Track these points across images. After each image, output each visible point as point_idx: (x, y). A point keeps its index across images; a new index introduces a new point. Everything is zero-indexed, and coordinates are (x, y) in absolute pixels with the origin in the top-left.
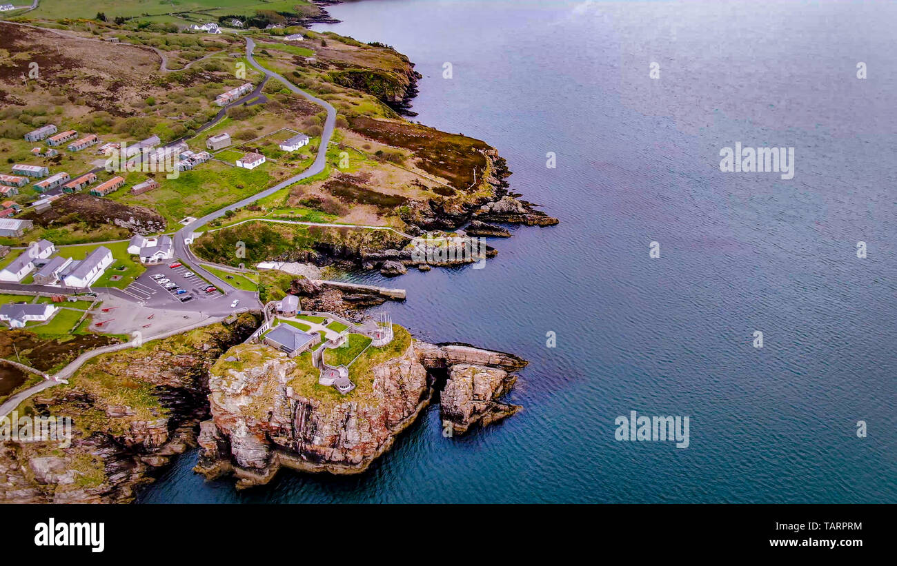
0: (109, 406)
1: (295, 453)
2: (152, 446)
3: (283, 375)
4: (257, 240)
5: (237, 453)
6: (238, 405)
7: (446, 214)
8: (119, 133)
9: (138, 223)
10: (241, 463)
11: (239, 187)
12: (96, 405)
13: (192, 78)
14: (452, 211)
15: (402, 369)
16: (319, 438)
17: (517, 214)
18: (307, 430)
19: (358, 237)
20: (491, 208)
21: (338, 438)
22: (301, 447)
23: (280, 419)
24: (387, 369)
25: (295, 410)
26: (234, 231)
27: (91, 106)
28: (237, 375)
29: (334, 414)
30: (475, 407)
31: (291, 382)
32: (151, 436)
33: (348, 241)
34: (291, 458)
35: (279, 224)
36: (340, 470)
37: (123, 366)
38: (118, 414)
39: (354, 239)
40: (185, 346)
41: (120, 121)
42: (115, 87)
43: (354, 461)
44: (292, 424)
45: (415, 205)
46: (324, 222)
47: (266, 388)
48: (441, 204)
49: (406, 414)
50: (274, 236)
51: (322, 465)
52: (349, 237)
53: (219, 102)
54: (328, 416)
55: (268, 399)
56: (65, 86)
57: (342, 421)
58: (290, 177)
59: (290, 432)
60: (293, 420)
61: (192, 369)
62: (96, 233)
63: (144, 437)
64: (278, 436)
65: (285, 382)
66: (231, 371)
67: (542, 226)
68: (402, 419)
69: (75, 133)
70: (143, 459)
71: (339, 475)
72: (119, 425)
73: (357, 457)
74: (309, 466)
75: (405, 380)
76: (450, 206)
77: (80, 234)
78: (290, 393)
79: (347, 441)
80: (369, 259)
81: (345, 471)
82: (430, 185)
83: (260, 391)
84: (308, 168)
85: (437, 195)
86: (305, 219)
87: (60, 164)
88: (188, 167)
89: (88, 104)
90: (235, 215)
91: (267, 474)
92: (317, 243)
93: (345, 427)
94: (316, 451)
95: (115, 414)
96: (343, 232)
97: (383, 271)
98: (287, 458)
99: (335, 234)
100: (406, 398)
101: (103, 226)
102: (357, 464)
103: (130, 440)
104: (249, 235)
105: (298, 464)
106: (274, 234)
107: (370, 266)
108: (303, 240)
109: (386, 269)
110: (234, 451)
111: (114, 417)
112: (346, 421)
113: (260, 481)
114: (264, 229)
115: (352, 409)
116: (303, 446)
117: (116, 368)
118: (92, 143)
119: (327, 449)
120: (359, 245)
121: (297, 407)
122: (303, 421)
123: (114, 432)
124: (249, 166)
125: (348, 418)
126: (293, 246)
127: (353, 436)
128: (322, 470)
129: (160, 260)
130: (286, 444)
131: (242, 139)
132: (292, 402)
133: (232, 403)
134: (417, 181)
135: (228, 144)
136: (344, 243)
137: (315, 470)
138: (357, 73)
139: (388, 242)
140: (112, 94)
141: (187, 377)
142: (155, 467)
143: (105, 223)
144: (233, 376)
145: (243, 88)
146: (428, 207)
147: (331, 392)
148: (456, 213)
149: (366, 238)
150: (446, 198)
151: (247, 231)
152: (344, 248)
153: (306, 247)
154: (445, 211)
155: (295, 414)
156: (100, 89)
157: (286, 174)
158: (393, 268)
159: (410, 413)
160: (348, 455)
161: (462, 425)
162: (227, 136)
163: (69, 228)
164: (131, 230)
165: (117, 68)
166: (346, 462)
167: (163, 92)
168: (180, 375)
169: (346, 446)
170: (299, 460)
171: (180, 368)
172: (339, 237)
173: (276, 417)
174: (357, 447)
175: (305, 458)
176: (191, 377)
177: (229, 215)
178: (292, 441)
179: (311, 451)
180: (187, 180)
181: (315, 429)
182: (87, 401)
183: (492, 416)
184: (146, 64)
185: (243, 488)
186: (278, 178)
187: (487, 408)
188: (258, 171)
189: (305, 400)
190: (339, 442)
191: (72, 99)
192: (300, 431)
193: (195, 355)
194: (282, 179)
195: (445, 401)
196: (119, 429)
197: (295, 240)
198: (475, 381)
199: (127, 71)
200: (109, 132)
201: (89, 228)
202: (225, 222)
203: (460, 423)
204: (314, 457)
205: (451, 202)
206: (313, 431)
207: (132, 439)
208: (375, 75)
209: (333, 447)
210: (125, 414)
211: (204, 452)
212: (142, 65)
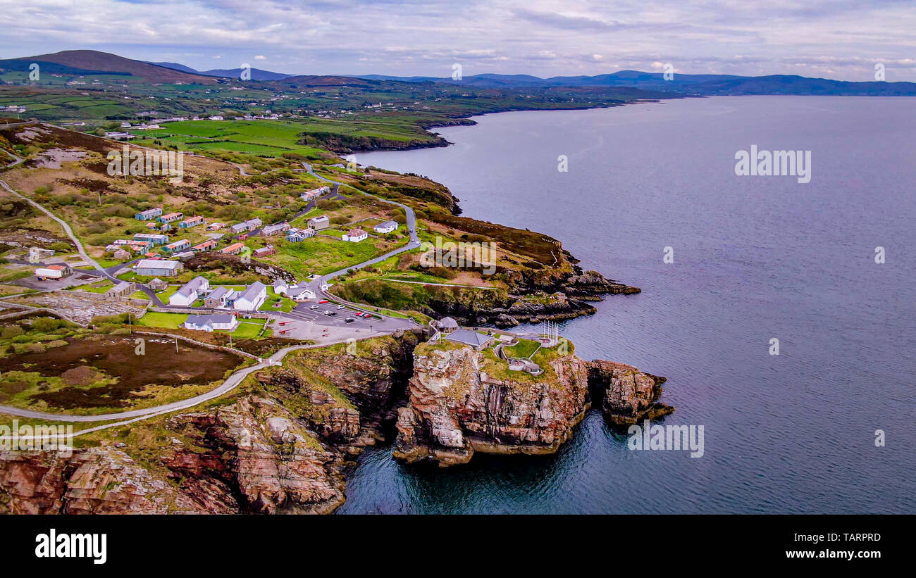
0: (313, 392)
1: (489, 437)
2: (348, 435)
3: (475, 362)
4: (378, 295)
5: (439, 434)
6: (441, 385)
7: (537, 285)
8: (222, 217)
9: (276, 272)
10: (444, 443)
11: (350, 256)
12: (301, 391)
13: (272, 181)
14: (542, 282)
15: (573, 367)
16: (516, 418)
17: (601, 285)
18: (502, 412)
19: (470, 294)
20: (577, 280)
21: (532, 418)
22: (496, 430)
23: (477, 402)
24: (560, 365)
25: (489, 394)
26: (359, 285)
27: (188, 197)
28: (444, 354)
29: (530, 395)
30: (640, 402)
31: (484, 368)
32: (348, 425)
33: (461, 298)
34: (484, 442)
35: (397, 282)
36: (535, 450)
37: (316, 363)
38: (319, 402)
39: (467, 297)
40: (365, 351)
41: (218, 208)
42: (205, 184)
43: (547, 442)
44: (486, 407)
45: (511, 274)
46: (437, 283)
47: (463, 372)
48: (531, 276)
49: (577, 411)
50: (394, 292)
51: (516, 447)
52: (462, 294)
53: (305, 198)
54: (525, 394)
55: (464, 383)
56: (160, 181)
57: (536, 401)
58: (394, 249)
59: (485, 416)
60: (487, 404)
61: (369, 375)
62: (240, 278)
63: (342, 426)
64: (471, 422)
65: (478, 368)
66: (436, 352)
67: (626, 294)
68: (575, 415)
69: (181, 215)
70: (341, 448)
71: (534, 456)
72: (320, 412)
73: (549, 437)
74: (503, 449)
75: (576, 377)
76: (540, 277)
77: (226, 277)
78: (484, 377)
79: (542, 420)
80: (482, 314)
81: (539, 451)
82: (519, 261)
83: (457, 376)
84: (407, 244)
85: (528, 268)
86: (419, 280)
87: (176, 235)
88: (299, 239)
89: (185, 196)
90: (355, 274)
91: (467, 454)
92: (431, 300)
93: (538, 407)
94: (511, 433)
95: (317, 401)
96: (456, 291)
97: (498, 323)
98: (481, 443)
99: (448, 292)
100: (577, 394)
101: (246, 272)
102: (550, 444)
103: (328, 429)
104: (371, 291)
105: (492, 447)
106: (394, 290)
107: (484, 320)
108: (421, 296)
109: (501, 320)
110: (435, 432)
111: (316, 404)
112: (540, 402)
113: (462, 460)
114: (384, 286)
115: (545, 390)
116: (498, 428)
117: (310, 364)
118: (199, 223)
119: (522, 429)
120: (472, 302)
121: (491, 391)
122: (498, 403)
123: (316, 419)
124: (355, 239)
125: (542, 398)
126: (412, 301)
127: (547, 414)
128: (517, 452)
129: (305, 298)
130: (479, 429)
131: (337, 223)
132: (485, 387)
133: (435, 383)
134: (507, 258)
135: (327, 225)
136: (457, 300)
137: (511, 451)
138: (409, 189)
139: (496, 300)
140: (204, 189)
141: (364, 383)
142: (352, 455)
143: (247, 270)
144: (438, 356)
145: (322, 189)
146: (521, 277)
147: (523, 375)
148: (546, 284)
149: (478, 295)
150: (536, 271)
151: (369, 287)
152: (457, 305)
153: (423, 303)
154: (535, 283)
155: (489, 398)
156: (191, 185)
157: (389, 247)
158: (507, 319)
159: (580, 411)
160: (542, 435)
161: (632, 417)
162: (326, 219)
163: (216, 272)
164: (271, 278)
165: (203, 171)
166: (540, 442)
167: (250, 190)
168: (360, 379)
169: (541, 424)
170: (493, 443)
171: (360, 373)
172: (452, 295)
173: (473, 400)
174: (550, 426)
175: (499, 440)
176: (368, 383)
177: (351, 273)
178: (485, 426)
179: (506, 433)
180: (301, 248)
181: (511, 408)
182: (295, 386)
183: (655, 412)
184: (226, 170)
185: (445, 466)
186: (385, 250)
187: (649, 406)
188: (363, 243)
189: (500, 382)
190: (534, 422)
191: (169, 192)
192: (495, 413)
193: (373, 360)
194: (388, 251)
195: (612, 398)
196: (320, 416)
197: (414, 295)
198: (636, 380)
199: (212, 173)
200: (210, 216)
201: (234, 273)
202: (348, 279)
203: (630, 416)
204: (508, 439)
205: (541, 275)
206: (509, 412)
207: (330, 427)
208: (426, 192)
209: (528, 427)
210: (326, 401)
211: (402, 437)
212: (224, 170)
